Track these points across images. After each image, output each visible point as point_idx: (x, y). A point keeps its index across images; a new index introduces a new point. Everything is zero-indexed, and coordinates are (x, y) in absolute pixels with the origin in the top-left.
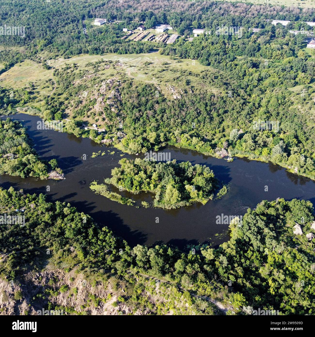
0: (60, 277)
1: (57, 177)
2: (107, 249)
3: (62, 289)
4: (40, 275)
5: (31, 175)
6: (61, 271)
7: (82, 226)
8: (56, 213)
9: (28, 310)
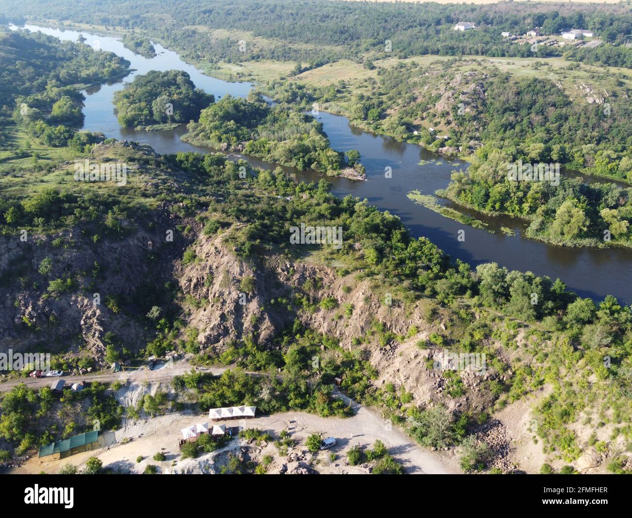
0: (326, 281)
1: (354, 176)
2: (423, 263)
3: (325, 302)
4: (291, 266)
5: (313, 166)
6: (329, 271)
8: (341, 206)
9: (258, 315)
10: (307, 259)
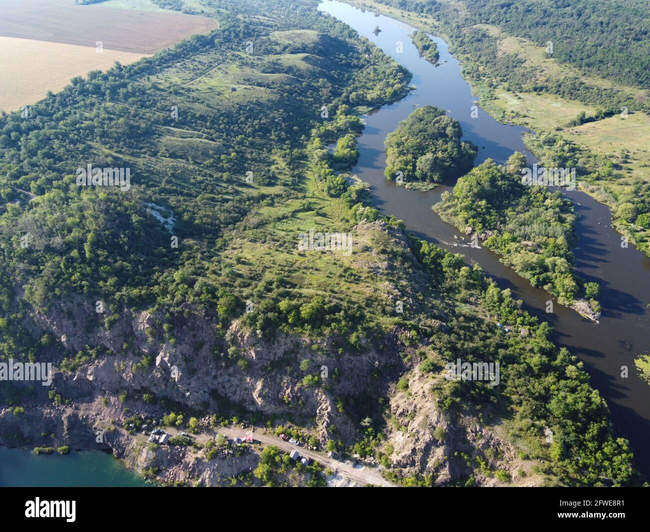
0: (507, 455)
1: (586, 313)
2: (606, 475)
3: (500, 473)
4: (480, 430)
5: (546, 287)
6: (512, 448)
7: (584, 412)
8: (554, 363)
9: (441, 462)
10: (496, 428)
